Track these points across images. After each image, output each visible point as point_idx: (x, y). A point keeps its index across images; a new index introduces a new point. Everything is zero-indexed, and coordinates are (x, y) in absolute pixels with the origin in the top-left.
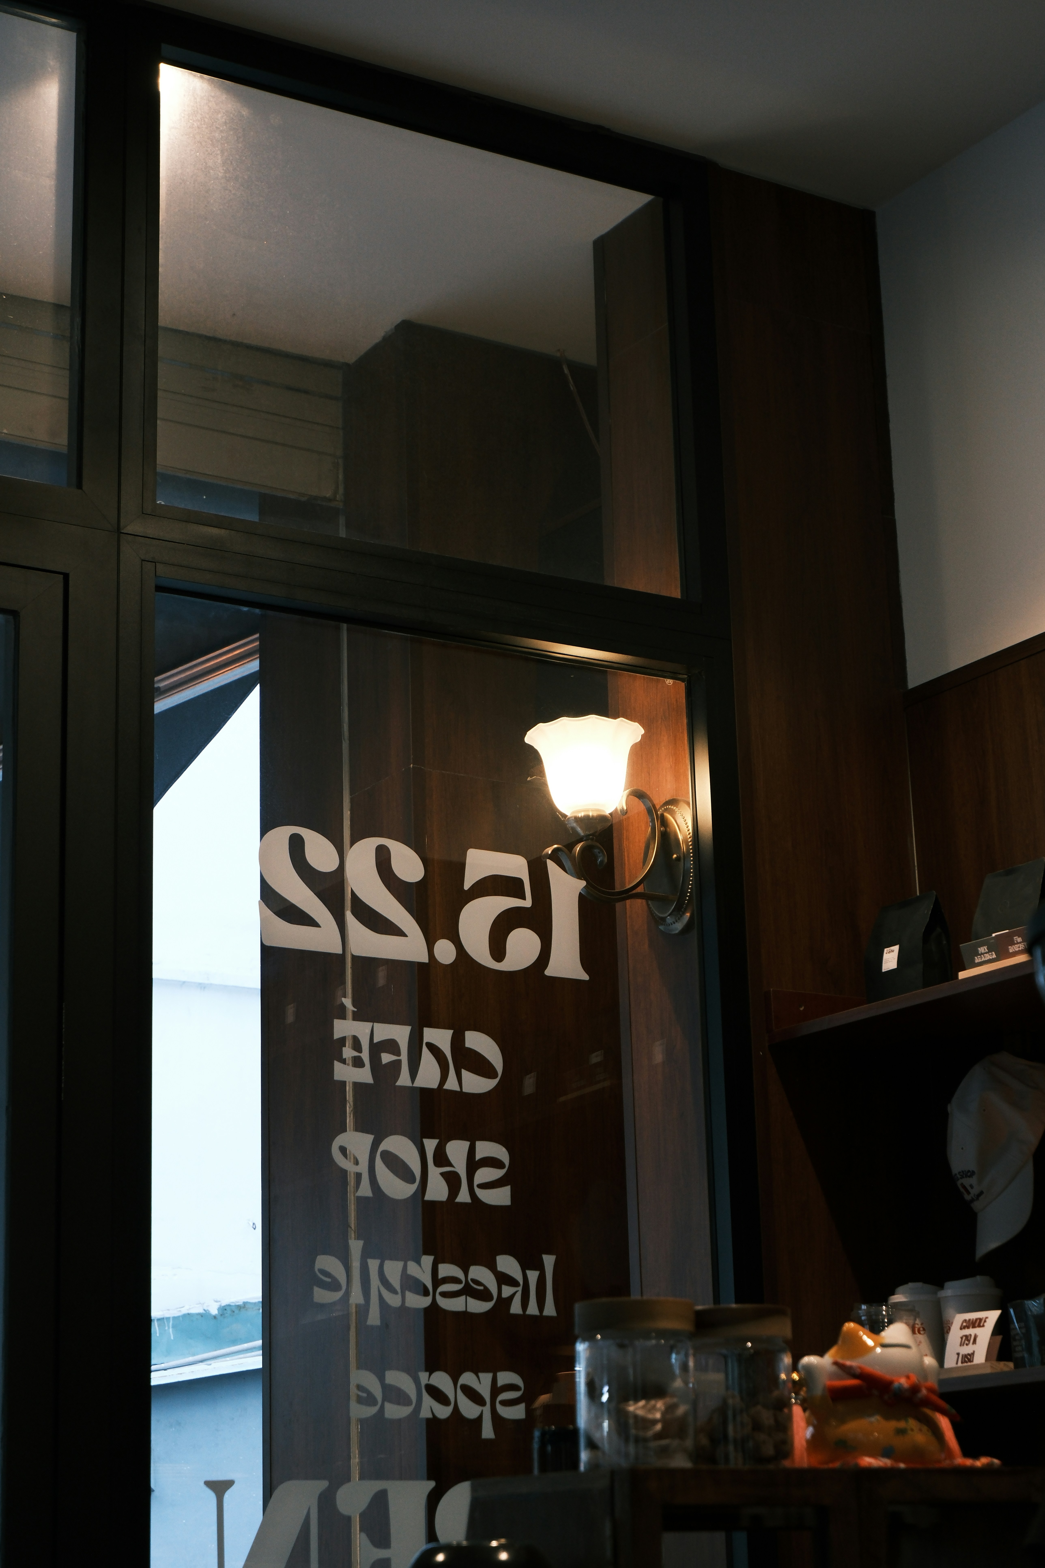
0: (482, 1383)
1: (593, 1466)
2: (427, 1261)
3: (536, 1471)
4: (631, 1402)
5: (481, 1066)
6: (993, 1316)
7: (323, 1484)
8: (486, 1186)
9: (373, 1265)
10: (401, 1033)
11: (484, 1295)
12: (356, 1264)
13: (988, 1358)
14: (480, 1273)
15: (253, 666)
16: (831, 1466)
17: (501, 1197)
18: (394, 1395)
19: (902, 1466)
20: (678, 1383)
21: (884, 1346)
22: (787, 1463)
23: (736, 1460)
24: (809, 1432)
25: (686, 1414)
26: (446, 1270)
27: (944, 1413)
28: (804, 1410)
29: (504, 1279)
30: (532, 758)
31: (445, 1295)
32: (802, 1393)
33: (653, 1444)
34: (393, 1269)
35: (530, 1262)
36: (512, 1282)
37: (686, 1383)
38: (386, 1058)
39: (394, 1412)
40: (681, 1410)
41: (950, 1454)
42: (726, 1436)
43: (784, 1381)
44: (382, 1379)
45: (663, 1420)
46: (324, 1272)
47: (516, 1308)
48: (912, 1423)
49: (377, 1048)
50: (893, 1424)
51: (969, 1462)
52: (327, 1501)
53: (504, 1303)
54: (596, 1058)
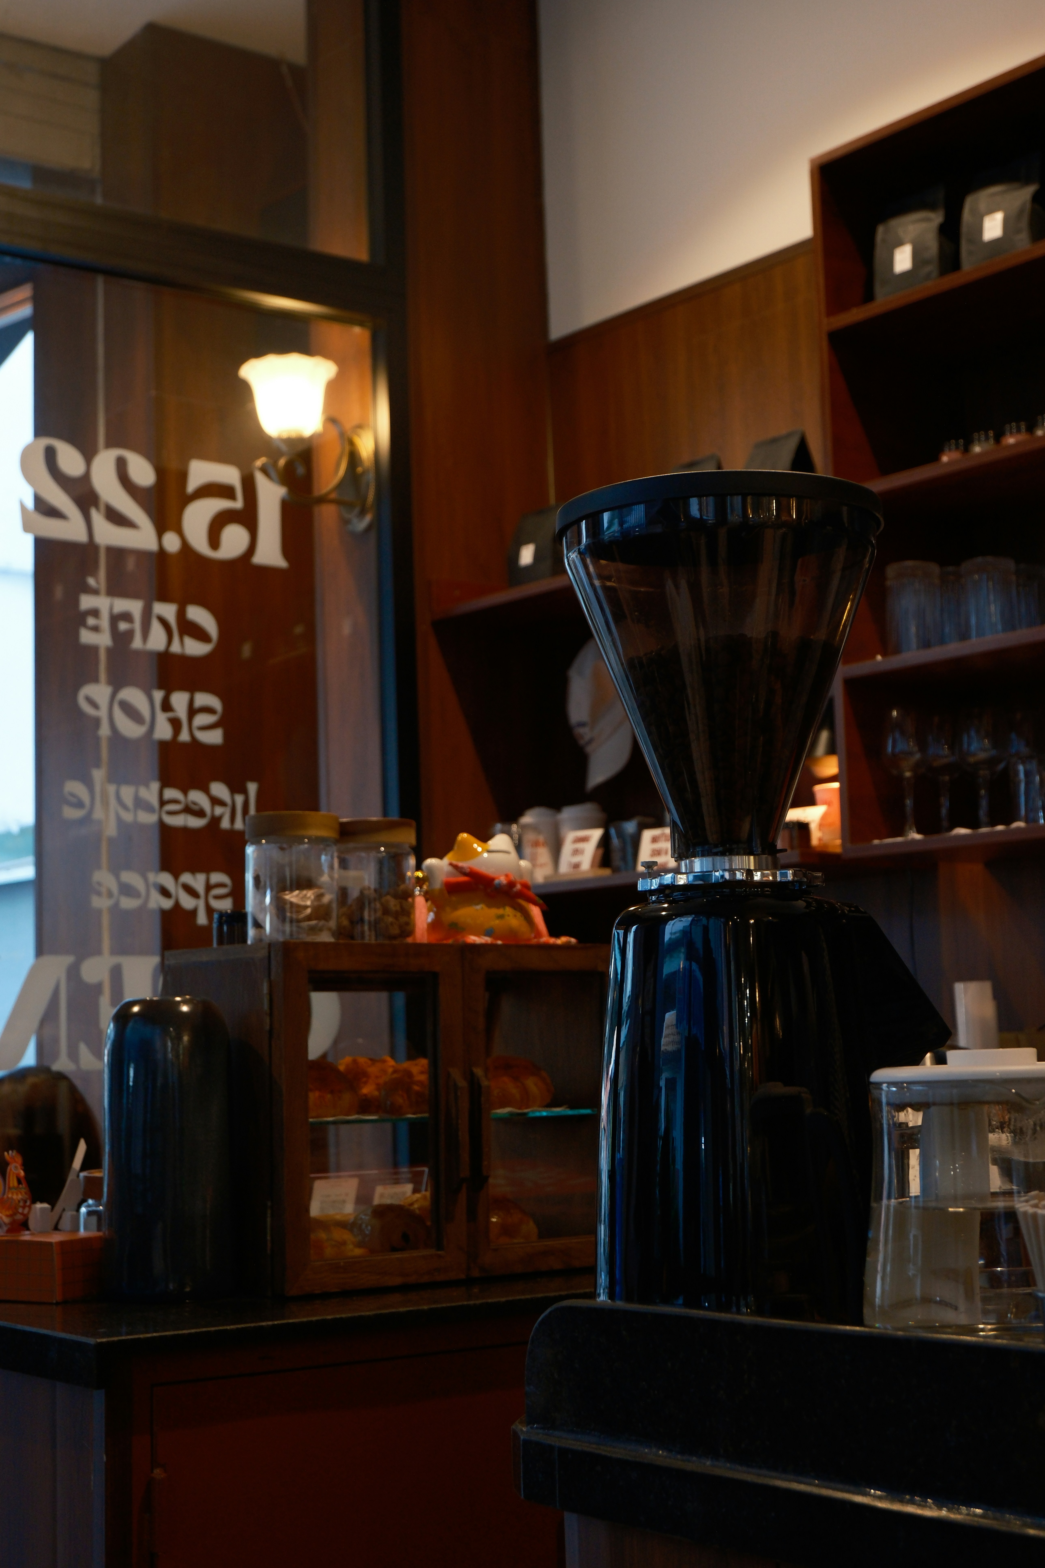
0: (198, 881)
1: (259, 940)
2: (155, 786)
3: (215, 945)
4: (287, 892)
5: (200, 634)
6: (596, 834)
7: (69, 959)
8: (204, 728)
9: (112, 789)
10: (135, 607)
11: (200, 813)
12: (98, 788)
13: (593, 865)
14: (197, 797)
15: (25, 311)
16: (445, 942)
17: (215, 737)
18: (127, 890)
19: (500, 942)
20: (325, 878)
21: (489, 852)
22: (410, 940)
23: (369, 937)
24: (431, 917)
25: (330, 902)
26: (171, 793)
27: (535, 904)
28: (427, 900)
29: (216, 801)
30: (243, 391)
31: (170, 813)
32: (425, 887)
33: (305, 924)
34: (127, 793)
35: (237, 788)
36: (222, 803)
37: (331, 877)
38: (123, 626)
39: (128, 903)
40: (326, 899)
41: (538, 934)
42: (362, 920)
43: (410, 878)
44: (117, 877)
45: (312, 906)
46: (73, 795)
47: (225, 824)
48: (508, 910)
49: (115, 619)
50: (494, 911)
51: (552, 940)
52: (73, 972)
53: (216, 821)
54: (299, 630)
